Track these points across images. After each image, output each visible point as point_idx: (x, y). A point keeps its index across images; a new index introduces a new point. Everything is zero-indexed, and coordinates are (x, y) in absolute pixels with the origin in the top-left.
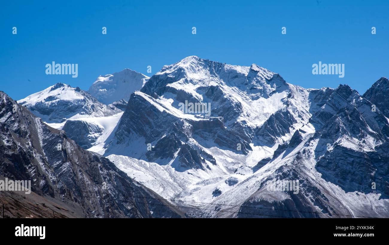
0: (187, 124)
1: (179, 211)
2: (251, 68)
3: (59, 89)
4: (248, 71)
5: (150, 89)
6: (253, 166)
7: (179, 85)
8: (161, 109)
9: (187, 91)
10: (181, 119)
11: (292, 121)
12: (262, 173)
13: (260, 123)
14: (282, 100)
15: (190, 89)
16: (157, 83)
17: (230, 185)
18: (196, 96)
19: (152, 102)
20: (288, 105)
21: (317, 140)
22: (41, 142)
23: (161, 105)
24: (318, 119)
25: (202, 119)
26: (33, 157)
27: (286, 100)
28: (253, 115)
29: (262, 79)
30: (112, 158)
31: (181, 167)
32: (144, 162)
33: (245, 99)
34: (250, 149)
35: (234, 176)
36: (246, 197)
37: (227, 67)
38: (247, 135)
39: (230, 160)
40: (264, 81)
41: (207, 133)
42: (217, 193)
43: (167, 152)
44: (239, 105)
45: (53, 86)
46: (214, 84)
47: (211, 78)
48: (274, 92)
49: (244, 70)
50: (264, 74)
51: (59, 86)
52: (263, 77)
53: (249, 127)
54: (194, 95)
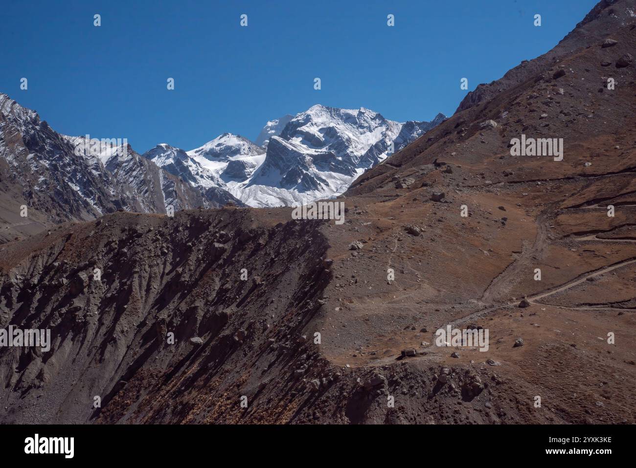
0: (308, 158)
2: (359, 110)
3: (225, 137)
4: (357, 113)
5: (284, 134)
7: (306, 128)
8: (291, 148)
9: (311, 132)
10: (304, 154)
13: (363, 152)
14: (382, 133)
15: (314, 130)
18: (318, 135)
19: (284, 143)
20: (386, 137)
23: (291, 144)
25: (320, 153)
27: (384, 133)
28: (360, 146)
31: (302, 190)
32: (276, 188)
33: (355, 134)
34: (356, 172)
37: (342, 111)
38: (354, 162)
39: (339, 182)
40: (369, 120)
41: (324, 163)
43: (294, 180)
44: (349, 140)
45: (221, 136)
46: (332, 125)
47: (330, 120)
48: (376, 127)
49: (354, 113)
50: (369, 114)
51: (225, 135)
52: (368, 117)
53: (356, 156)
54: (316, 135)
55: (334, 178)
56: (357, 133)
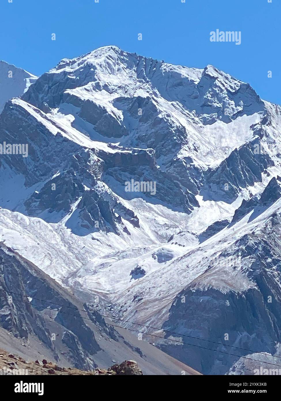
0: (94, 158)
1: (74, 299)
2: (204, 72)
4: (200, 76)
5: (37, 97)
6: (199, 233)
7: (85, 92)
8: (54, 131)
9: (97, 103)
10: (86, 148)
13: (215, 163)
14: (252, 127)
15: (103, 100)
16: (50, 88)
17: (160, 261)
18: (112, 112)
19: (39, 118)
20: (261, 136)
23: (54, 123)
25: (120, 151)
27: (258, 127)
28: (204, 149)
29: (222, 91)
32: (20, 215)
33: (191, 121)
34: (197, 204)
35: (168, 246)
36: (185, 283)
37: (166, 67)
38: (192, 181)
39: (162, 220)
40: (224, 94)
42: (138, 273)
43: (60, 202)
44: (182, 132)
46: (144, 95)
47: (138, 83)
48: (239, 113)
50: (226, 82)
52: (223, 88)
53: (196, 169)
54: (108, 110)
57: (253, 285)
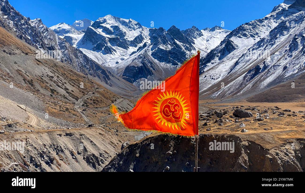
0: (107, 39)
1: (104, 69)
3: (62, 24)
4: (129, 21)
5: (94, 26)
6: (130, 54)
7: (104, 25)
8: (98, 33)
9: (107, 27)
10: (105, 37)
11: (143, 39)
12: (133, 57)
13: (132, 39)
14: (140, 31)
15: (108, 26)
16: (97, 24)
17: (122, 60)
19: (95, 31)
20: (142, 33)
21: (152, 46)
22: (58, 43)
23: (98, 31)
24: (152, 39)
25: (112, 37)
26: (55, 48)
27: (141, 31)
28: (130, 36)
30: (81, 49)
31: (105, 53)
32: (92, 51)
34: (129, 48)
35: (123, 57)
36: (127, 65)
37: (121, 19)
38: (128, 43)
39: (121, 52)
40: (134, 25)
41: (114, 42)
42: (117, 63)
43: (100, 48)
44: (125, 33)
45: (60, 24)
46: (117, 25)
47: (116, 23)
48: (137, 29)
49: (127, 21)
50: (134, 22)
51: (62, 23)
53: (129, 41)
54: (109, 28)
55: (119, 49)
56: (128, 30)
57: (142, 65)
